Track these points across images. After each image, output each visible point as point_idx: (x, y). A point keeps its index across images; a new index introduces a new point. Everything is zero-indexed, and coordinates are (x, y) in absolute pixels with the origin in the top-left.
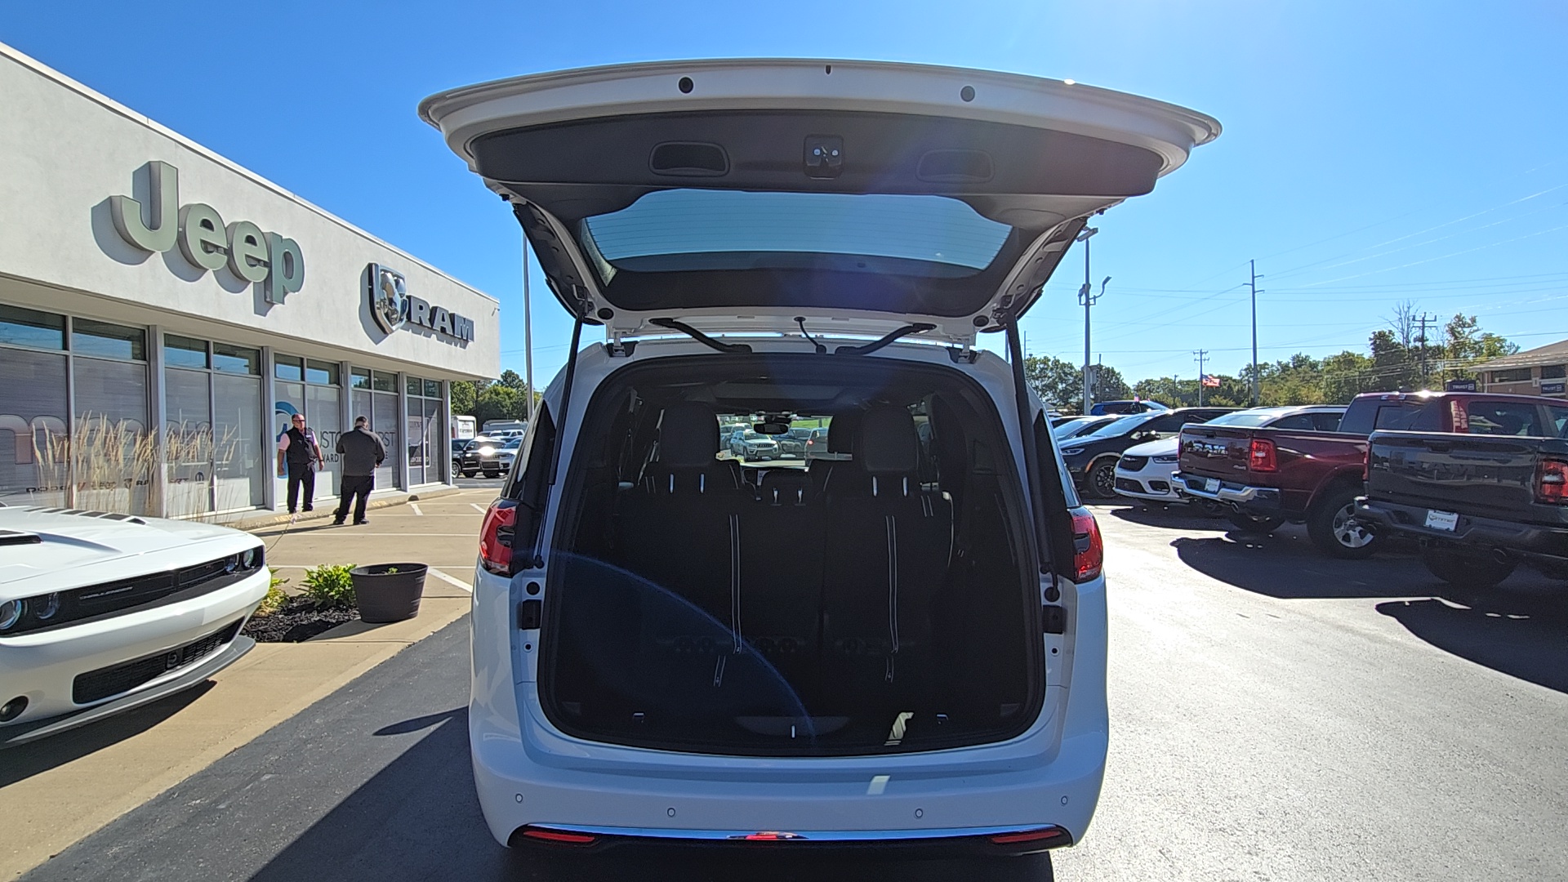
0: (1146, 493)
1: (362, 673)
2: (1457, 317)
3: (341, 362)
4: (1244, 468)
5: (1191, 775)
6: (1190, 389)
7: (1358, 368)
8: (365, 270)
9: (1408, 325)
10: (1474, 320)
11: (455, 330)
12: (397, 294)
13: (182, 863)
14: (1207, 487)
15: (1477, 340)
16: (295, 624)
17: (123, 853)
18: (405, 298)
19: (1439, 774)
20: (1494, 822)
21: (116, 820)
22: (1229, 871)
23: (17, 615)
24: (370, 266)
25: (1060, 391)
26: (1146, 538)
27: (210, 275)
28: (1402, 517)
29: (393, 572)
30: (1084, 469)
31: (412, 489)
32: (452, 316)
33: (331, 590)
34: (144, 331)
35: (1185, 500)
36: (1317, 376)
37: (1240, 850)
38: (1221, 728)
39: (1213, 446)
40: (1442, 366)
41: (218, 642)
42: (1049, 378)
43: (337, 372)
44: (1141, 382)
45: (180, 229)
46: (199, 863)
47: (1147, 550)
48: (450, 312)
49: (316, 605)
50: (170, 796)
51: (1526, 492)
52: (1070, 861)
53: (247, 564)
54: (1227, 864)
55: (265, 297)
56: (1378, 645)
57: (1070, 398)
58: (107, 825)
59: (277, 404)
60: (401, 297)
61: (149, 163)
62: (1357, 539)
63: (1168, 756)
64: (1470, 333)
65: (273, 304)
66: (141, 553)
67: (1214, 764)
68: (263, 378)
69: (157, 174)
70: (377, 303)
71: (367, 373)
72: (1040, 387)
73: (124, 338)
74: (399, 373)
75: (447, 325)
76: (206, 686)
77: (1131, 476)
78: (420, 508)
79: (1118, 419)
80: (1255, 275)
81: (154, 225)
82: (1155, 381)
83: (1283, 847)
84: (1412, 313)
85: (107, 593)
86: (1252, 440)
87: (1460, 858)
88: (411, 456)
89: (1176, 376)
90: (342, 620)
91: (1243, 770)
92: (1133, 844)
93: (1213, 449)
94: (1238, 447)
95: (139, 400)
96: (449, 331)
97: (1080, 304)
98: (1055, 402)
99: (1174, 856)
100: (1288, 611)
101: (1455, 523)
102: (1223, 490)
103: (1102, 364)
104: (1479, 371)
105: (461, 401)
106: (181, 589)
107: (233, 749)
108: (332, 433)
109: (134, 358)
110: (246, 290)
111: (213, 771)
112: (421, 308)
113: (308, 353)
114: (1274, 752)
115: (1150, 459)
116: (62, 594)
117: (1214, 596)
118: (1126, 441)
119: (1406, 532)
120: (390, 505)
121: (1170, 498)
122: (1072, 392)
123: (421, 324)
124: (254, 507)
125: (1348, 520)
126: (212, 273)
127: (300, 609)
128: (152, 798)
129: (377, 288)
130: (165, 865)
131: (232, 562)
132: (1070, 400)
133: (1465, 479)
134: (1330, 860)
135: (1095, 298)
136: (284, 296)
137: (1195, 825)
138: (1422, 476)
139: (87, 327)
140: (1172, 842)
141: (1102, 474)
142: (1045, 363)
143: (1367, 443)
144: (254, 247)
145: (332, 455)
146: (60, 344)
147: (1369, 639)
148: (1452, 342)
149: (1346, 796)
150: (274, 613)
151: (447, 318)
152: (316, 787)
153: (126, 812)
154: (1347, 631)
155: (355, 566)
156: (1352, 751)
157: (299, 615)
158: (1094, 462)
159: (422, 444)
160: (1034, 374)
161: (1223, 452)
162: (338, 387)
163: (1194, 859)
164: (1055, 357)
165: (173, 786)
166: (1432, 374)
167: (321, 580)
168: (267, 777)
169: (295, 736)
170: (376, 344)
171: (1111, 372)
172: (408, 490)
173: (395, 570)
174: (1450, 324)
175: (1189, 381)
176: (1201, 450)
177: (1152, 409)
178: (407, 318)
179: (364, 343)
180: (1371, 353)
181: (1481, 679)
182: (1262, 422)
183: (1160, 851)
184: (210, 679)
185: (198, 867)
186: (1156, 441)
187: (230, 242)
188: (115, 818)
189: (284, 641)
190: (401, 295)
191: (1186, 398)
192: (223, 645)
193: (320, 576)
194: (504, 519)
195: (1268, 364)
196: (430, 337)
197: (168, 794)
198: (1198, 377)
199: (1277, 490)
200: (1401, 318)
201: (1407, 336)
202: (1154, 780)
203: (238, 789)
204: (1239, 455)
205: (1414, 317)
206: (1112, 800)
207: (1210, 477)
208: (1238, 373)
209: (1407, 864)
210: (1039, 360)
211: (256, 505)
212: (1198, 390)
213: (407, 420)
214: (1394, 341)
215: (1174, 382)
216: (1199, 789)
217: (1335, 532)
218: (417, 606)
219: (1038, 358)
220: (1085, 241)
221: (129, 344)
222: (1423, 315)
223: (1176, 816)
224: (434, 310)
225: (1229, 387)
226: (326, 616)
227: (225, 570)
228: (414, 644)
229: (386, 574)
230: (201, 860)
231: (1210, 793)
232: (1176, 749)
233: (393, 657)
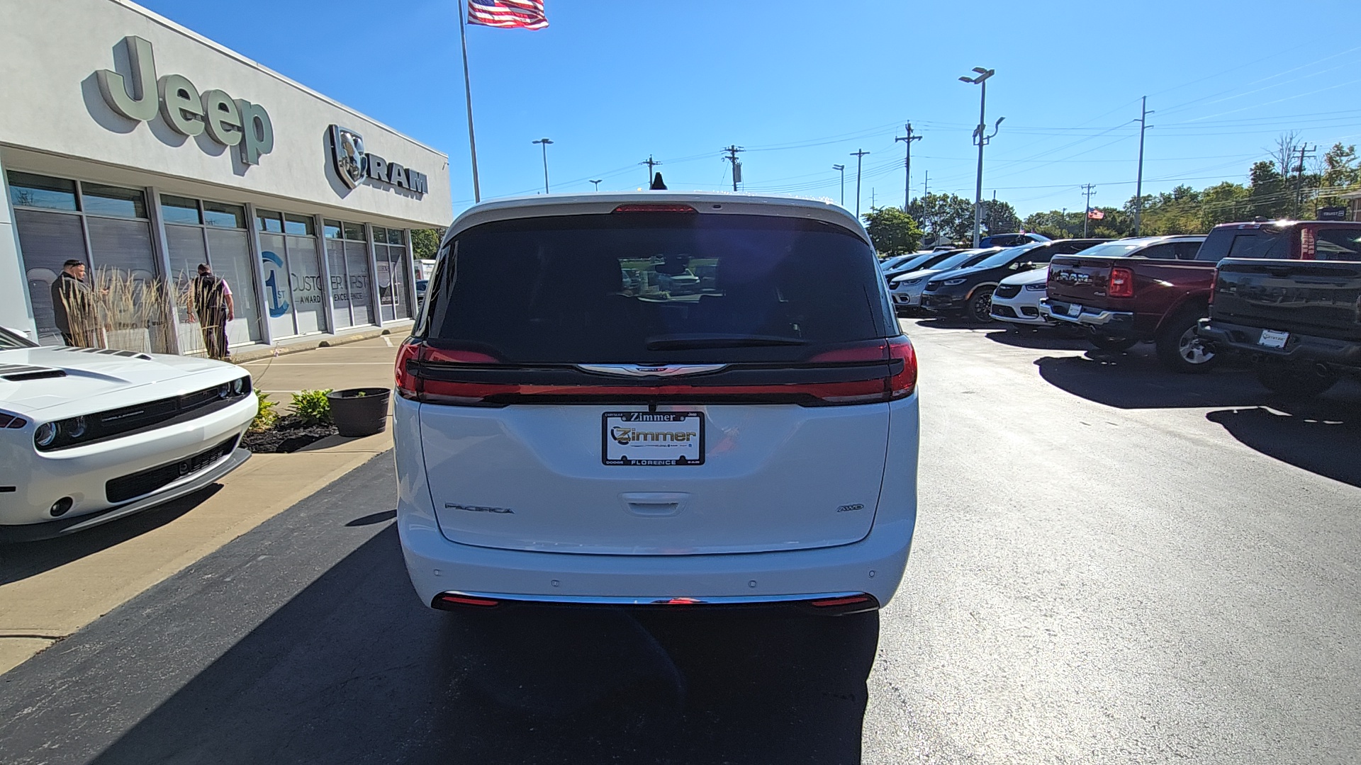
0: (1017, 317)
1: (338, 477)
2: (1336, 146)
3: (315, 215)
4: (1104, 294)
5: (1010, 554)
6: (1076, 221)
7: (1236, 198)
8: (326, 131)
9: (1289, 155)
10: (1352, 149)
11: (411, 184)
12: (357, 153)
13: (199, 621)
14: (1070, 312)
15: (1354, 168)
16: (286, 439)
17: (154, 613)
18: (364, 156)
19: (1224, 553)
20: (1260, 591)
21: (148, 590)
22: (1025, 629)
23: (53, 434)
24: (331, 127)
25: (957, 226)
26: (1012, 357)
27: (191, 140)
28: (1238, 336)
29: (362, 395)
30: (964, 297)
31: (385, 325)
32: (407, 171)
33: (314, 410)
34: (143, 192)
35: (1049, 324)
36: (1197, 207)
37: (1038, 613)
38: (1044, 517)
39: (1077, 274)
40: (1317, 194)
41: (220, 454)
42: (948, 213)
43: (312, 224)
44: (1031, 216)
45: (161, 99)
46: (211, 620)
47: (1012, 369)
48: (405, 167)
49: (303, 422)
50: (189, 571)
51: (1353, 312)
52: (895, 621)
53: (237, 391)
54: (1025, 624)
55: (242, 159)
56: (1199, 448)
57: (966, 232)
58: (142, 593)
59: (263, 253)
60: (360, 155)
61: (126, 38)
62: (1199, 356)
63: (994, 540)
64: (1348, 161)
65: (249, 165)
66: (154, 382)
67: (1032, 546)
68: (249, 230)
69: (135, 51)
70: (340, 161)
71: (338, 224)
72: (939, 223)
73: (128, 199)
74: (365, 223)
75: (403, 179)
76: (214, 488)
77: (1005, 303)
78: (391, 341)
79: (1001, 251)
80: (1146, 111)
81: (137, 96)
82: (1045, 215)
83: (1075, 611)
84: (1293, 143)
85: (124, 416)
86: (1112, 269)
87: (1223, 619)
88: (381, 296)
89: (1064, 209)
90: (323, 434)
91: (1055, 551)
92: (949, 608)
93: (1078, 278)
94: (1101, 275)
95: (146, 252)
96: (405, 185)
97: (974, 144)
98: (952, 235)
99: (981, 617)
100: (1127, 419)
101: (1284, 341)
102: (1083, 314)
103: (996, 199)
104: (1351, 198)
105: (426, 246)
106: (184, 412)
107: (236, 536)
108: (313, 277)
109: (137, 217)
110: (224, 153)
111: (221, 553)
112: (379, 164)
113: (285, 208)
114: (1085, 537)
115: (1023, 287)
116: (88, 417)
117: (1063, 407)
118: (1005, 271)
119: (1241, 349)
120: (366, 339)
121: (1039, 322)
122: (968, 226)
123: (380, 179)
124: (254, 342)
125: (1194, 339)
126: (193, 139)
127: (290, 426)
128: (175, 573)
129: (339, 148)
130: (186, 622)
131: (225, 389)
132: (966, 234)
133: (1304, 302)
134: (1112, 621)
135: (988, 137)
136: (258, 158)
137: (1005, 594)
138: (1265, 300)
139: (95, 190)
140: (982, 607)
141: (981, 301)
142: (944, 200)
143: (1215, 270)
144: (227, 113)
145: (314, 296)
146: (74, 207)
147: (1193, 442)
148: (1329, 171)
149: (1138, 571)
150: (270, 430)
151: (403, 173)
152: (300, 565)
153: (155, 584)
154: (1175, 436)
155: (331, 390)
156: (1154, 536)
157: (288, 431)
158: (974, 291)
159: (391, 286)
160: (933, 210)
161: (1086, 280)
162: (314, 237)
163: (997, 620)
164: (953, 194)
165: (190, 564)
166: (1306, 202)
167: (305, 402)
168: (262, 557)
169: (285, 526)
170: (342, 198)
171: (1005, 207)
172: (382, 325)
173: (363, 394)
174: (1329, 154)
175: (1077, 213)
176: (1067, 279)
177: (1036, 241)
178: (367, 174)
179: (332, 198)
180: (1250, 183)
181: (1284, 475)
182: (1129, 251)
183: (971, 614)
184: (219, 482)
185: (210, 623)
186: (1032, 271)
187: (205, 110)
188: (148, 588)
189: (277, 452)
190: (360, 153)
191: (1071, 229)
192: (224, 456)
193: (304, 399)
194: (414, 352)
195: (1151, 196)
196: (388, 191)
197: (187, 570)
198: (1084, 211)
199: (1131, 314)
200: (1283, 149)
201: (1287, 166)
202: (978, 558)
203: (240, 566)
204: (1102, 283)
205: (1295, 147)
206: (939, 574)
207: (1074, 303)
208: (1123, 205)
209: (1176, 624)
210: (939, 197)
211: (255, 341)
212: (1083, 222)
213: (376, 265)
214: (1273, 171)
215: (1063, 216)
216: (1014, 565)
217: (1181, 350)
218: (385, 423)
219: (938, 196)
220: (981, 84)
221: (131, 203)
222: (1303, 146)
223: (989, 587)
224: (390, 166)
225: (1114, 218)
226: (310, 432)
227: (220, 396)
228: (382, 453)
229: (357, 397)
230: (212, 618)
231: (1023, 569)
232: (1002, 533)
233: (364, 464)
